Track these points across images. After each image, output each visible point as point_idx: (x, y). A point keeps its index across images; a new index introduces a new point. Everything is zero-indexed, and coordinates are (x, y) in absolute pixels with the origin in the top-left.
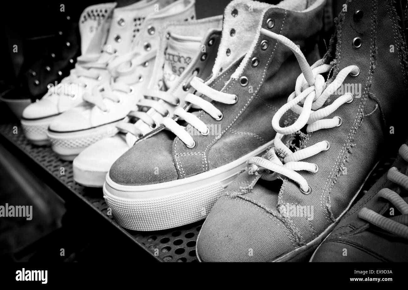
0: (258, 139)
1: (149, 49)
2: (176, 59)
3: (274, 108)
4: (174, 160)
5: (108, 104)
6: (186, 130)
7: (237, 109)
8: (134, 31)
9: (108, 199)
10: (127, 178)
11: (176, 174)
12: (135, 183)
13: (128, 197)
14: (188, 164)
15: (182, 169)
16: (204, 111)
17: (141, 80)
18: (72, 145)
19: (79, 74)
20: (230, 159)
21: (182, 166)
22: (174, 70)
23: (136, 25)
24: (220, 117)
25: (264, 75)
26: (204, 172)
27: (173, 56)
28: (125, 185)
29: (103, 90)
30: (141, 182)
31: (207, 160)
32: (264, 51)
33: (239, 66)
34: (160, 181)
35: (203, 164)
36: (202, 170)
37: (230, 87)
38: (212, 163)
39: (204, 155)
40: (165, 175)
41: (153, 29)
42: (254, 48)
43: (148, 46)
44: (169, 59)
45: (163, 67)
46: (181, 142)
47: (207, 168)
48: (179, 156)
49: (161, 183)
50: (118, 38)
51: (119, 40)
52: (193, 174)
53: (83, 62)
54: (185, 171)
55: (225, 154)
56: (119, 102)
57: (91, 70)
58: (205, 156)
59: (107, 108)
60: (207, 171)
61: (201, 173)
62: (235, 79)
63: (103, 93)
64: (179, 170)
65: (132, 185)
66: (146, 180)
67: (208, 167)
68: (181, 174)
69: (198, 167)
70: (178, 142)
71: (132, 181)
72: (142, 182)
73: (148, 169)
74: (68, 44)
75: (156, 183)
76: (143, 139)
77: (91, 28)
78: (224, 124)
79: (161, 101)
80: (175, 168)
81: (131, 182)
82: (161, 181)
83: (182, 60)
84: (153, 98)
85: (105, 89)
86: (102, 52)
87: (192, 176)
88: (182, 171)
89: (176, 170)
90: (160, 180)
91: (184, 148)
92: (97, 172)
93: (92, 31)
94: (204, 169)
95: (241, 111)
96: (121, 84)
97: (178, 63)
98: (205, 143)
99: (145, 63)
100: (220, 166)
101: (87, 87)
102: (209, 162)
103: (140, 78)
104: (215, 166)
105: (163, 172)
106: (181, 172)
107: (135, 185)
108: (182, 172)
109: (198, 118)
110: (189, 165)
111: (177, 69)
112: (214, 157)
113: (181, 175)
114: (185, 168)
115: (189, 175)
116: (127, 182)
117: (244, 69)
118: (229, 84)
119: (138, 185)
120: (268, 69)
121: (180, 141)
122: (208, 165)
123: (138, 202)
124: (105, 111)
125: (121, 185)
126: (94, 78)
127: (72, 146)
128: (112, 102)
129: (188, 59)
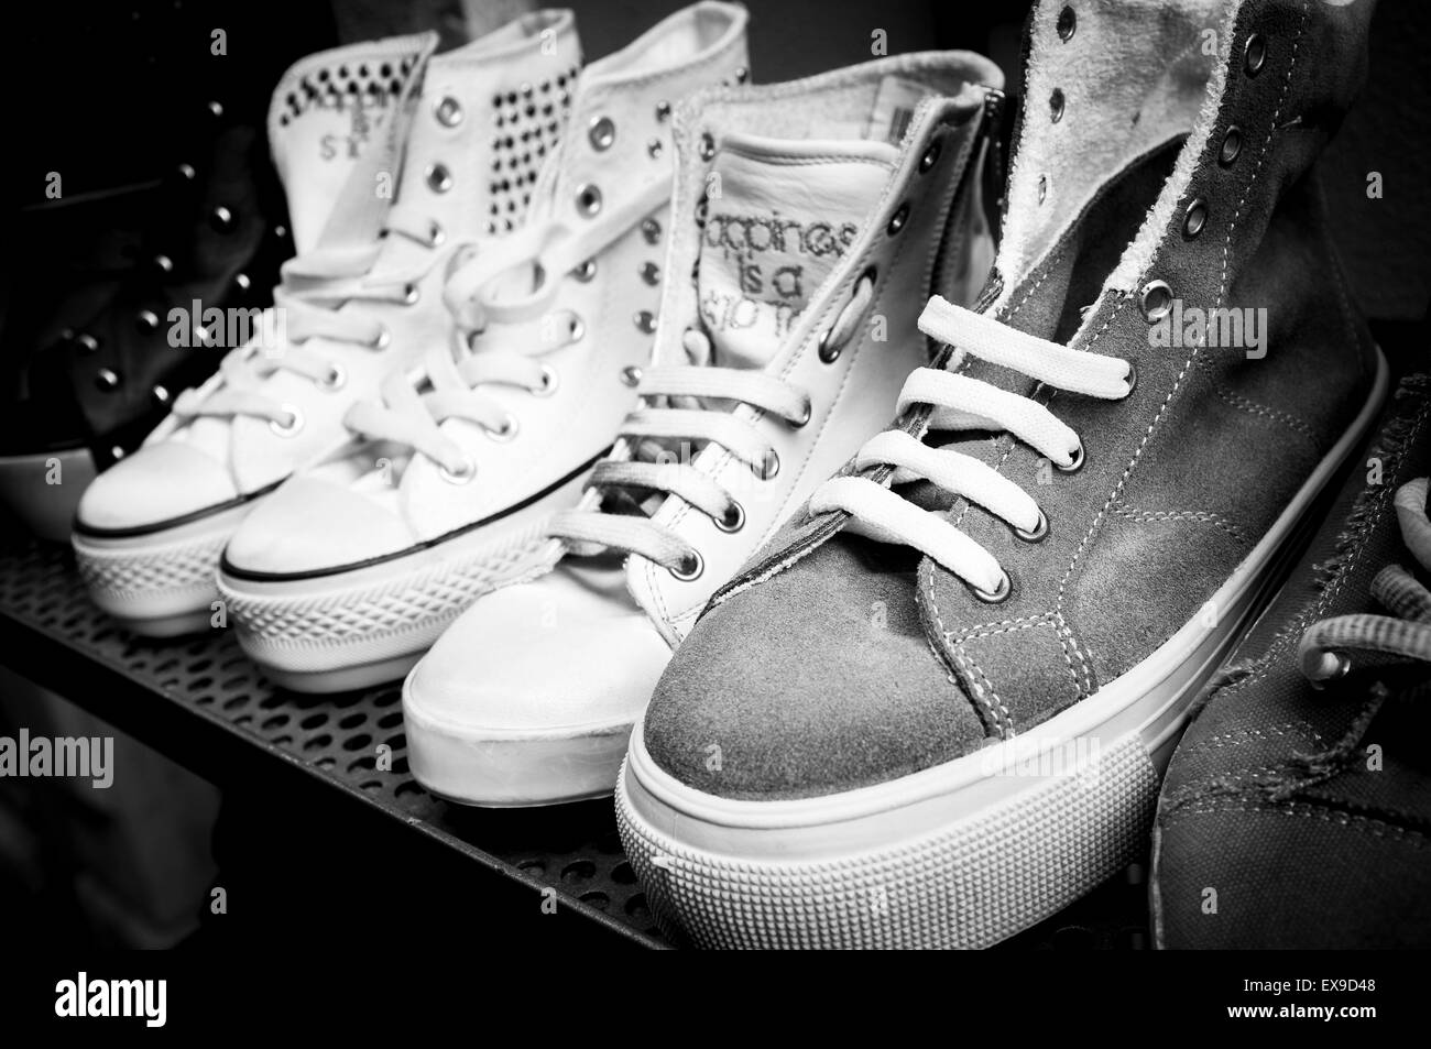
0: (1230, 533)
1: (594, 207)
2: (761, 235)
3: (1244, 401)
4: (949, 664)
5: (464, 443)
6: (952, 521)
7: (1136, 418)
8: (497, 146)
9: (672, 869)
10: (766, 767)
11: (975, 722)
12: (809, 785)
13: (781, 852)
14: (1014, 671)
15: (995, 696)
16: (1012, 435)
17: (578, 331)
18: (342, 626)
19: (300, 332)
20: (1158, 630)
21: (990, 685)
22: (750, 281)
23: (500, 123)
24: (1074, 456)
25: (1225, 271)
26: (1081, 698)
27: (748, 223)
28: (761, 800)
29: (426, 386)
30: (833, 778)
31: (1081, 647)
32: (1226, 173)
33: (1133, 241)
34: (917, 765)
35: (1071, 666)
36: (1071, 692)
37: (1105, 327)
38: (1100, 657)
39: (1062, 623)
40: (933, 735)
41: (606, 126)
42: (1200, 159)
43: (588, 198)
44: (725, 238)
45: (695, 274)
46: (951, 578)
47: (1088, 681)
48: (959, 641)
49: (920, 770)
50: (438, 176)
51: (445, 184)
52: (1043, 716)
53: (305, 281)
54: (1011, 706)
55: (1138, 612)
56: (505, 429)
57: (347, 310)
58: (1067, 631)
59: (467, 461)
60: (1090, 693)
61: (1069, 706)
62: (1124, 293)
63: (429, 396)
64: (985, 705)
65: (796, 798)
66: (855, 768)
67: (1092, 676)
68: (998, 723)
69: (1054, 679)
70: (935, 582)
71: (791, 778)
72: (841, 778)
73: (850, 715)
74: (224, 214)
75: (902, 776)
76: (752, 582)
77: (326, 141)
78: (1094, 483)
79: (743, 410)
80: (962, 698)
81: (787, 783)
82: (920, 762)
83: (791, 237)
84: (671, 403)
85: (436, 382)
86: (384, 234)
87: (1038, 724)
88: (998, 708)
89: (970, 708)
90: (916, 758)
91: (967, 602)
92: (535, 740)
93: (330, 155)
94: (1077, 686)
95: (1153, 424)
96: (505, 353)
97: (772, 252)
98: (1045, 571)
99: (585, 266)
100: (1130, 666)
101: (339, 381)
102: (1090, 655)
103: (573, 327)
104: (1115, 669)
105: (919, 723)
106: (993, 713)
107: (805, 797)
108: (998, 711)
109: (990, 468)
110: (1020, 679)
111: (766, 276)
112: (1102, 629)
113: (998, 726)
114: (1007, 692)
115: (1026, 719)
116: (772, 786)
117: (1158, 249)
118: (1100, 318)
119: (822, 794)
120: (1234, 246)
121: (945, 574)
122: (1089, 669)
123: (834, 869)
124: (459, 473)
125: (738, 799)
126: (361, 343)
127: (340, 632)
128: (477, 433)
129: (818, 232)
